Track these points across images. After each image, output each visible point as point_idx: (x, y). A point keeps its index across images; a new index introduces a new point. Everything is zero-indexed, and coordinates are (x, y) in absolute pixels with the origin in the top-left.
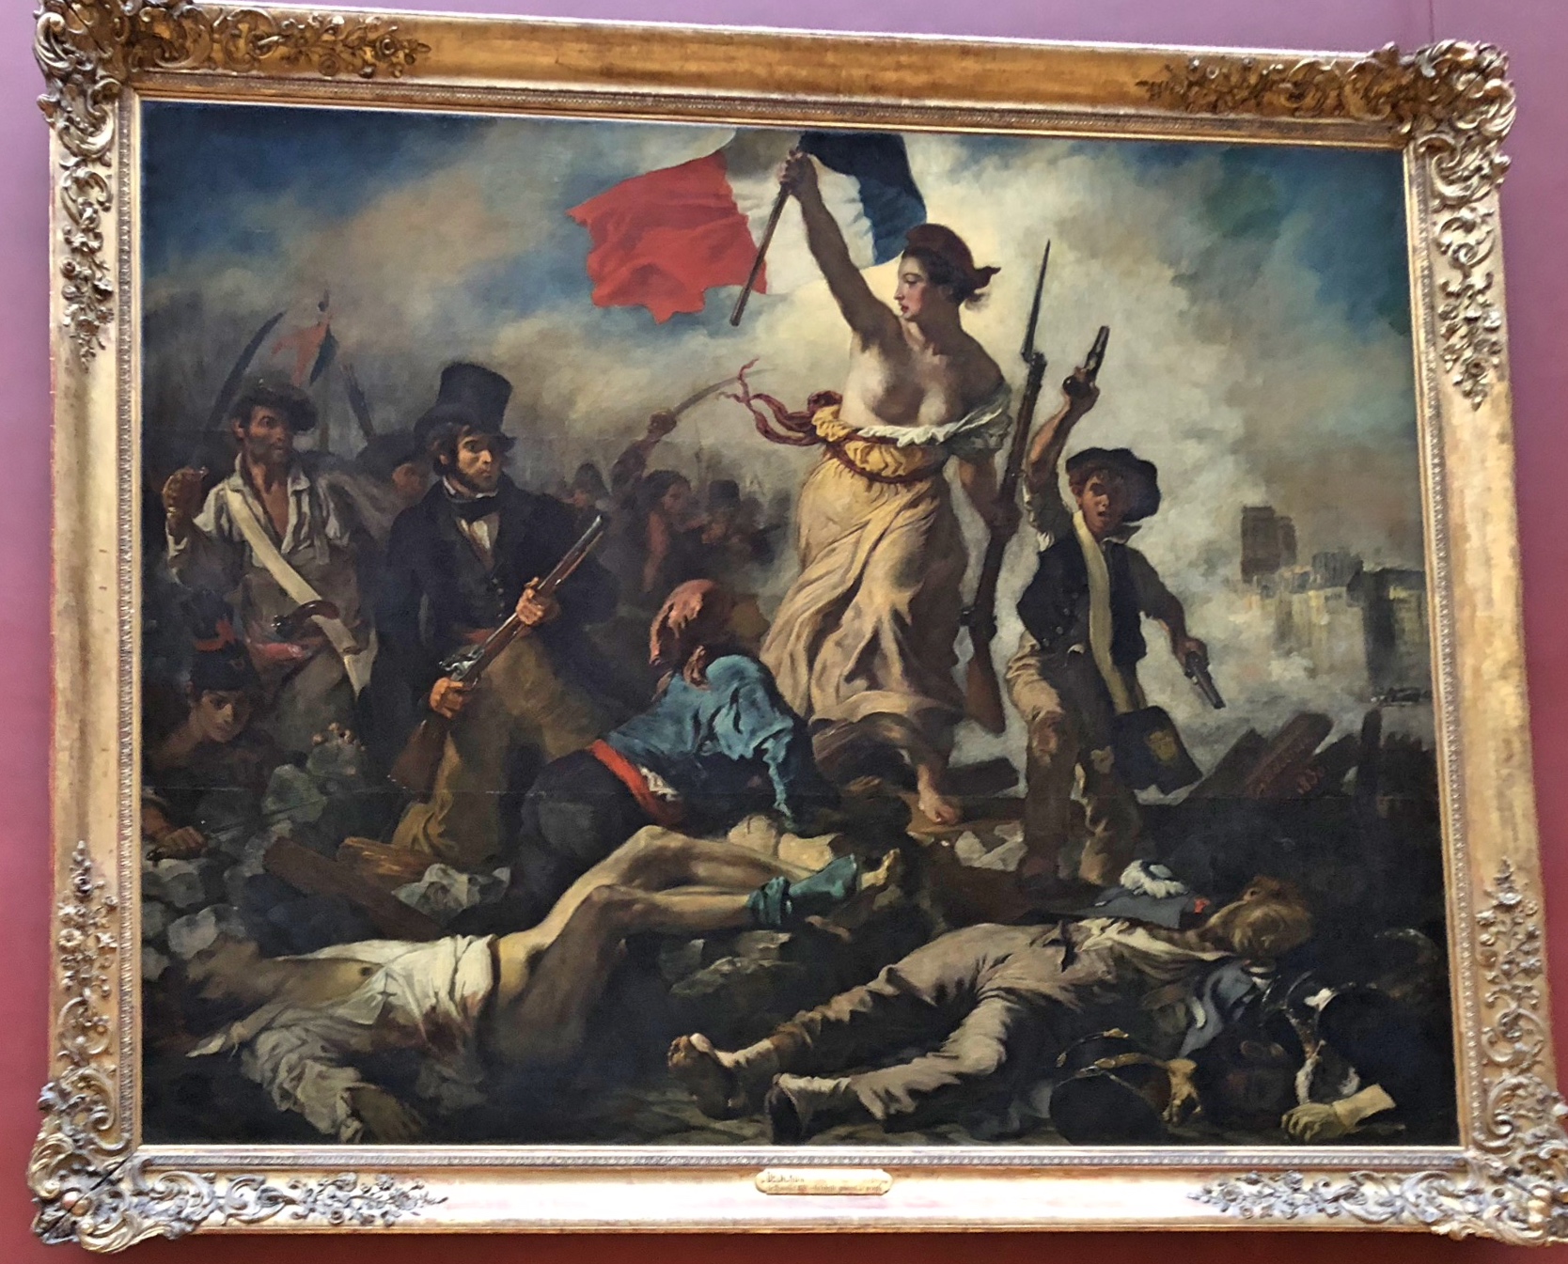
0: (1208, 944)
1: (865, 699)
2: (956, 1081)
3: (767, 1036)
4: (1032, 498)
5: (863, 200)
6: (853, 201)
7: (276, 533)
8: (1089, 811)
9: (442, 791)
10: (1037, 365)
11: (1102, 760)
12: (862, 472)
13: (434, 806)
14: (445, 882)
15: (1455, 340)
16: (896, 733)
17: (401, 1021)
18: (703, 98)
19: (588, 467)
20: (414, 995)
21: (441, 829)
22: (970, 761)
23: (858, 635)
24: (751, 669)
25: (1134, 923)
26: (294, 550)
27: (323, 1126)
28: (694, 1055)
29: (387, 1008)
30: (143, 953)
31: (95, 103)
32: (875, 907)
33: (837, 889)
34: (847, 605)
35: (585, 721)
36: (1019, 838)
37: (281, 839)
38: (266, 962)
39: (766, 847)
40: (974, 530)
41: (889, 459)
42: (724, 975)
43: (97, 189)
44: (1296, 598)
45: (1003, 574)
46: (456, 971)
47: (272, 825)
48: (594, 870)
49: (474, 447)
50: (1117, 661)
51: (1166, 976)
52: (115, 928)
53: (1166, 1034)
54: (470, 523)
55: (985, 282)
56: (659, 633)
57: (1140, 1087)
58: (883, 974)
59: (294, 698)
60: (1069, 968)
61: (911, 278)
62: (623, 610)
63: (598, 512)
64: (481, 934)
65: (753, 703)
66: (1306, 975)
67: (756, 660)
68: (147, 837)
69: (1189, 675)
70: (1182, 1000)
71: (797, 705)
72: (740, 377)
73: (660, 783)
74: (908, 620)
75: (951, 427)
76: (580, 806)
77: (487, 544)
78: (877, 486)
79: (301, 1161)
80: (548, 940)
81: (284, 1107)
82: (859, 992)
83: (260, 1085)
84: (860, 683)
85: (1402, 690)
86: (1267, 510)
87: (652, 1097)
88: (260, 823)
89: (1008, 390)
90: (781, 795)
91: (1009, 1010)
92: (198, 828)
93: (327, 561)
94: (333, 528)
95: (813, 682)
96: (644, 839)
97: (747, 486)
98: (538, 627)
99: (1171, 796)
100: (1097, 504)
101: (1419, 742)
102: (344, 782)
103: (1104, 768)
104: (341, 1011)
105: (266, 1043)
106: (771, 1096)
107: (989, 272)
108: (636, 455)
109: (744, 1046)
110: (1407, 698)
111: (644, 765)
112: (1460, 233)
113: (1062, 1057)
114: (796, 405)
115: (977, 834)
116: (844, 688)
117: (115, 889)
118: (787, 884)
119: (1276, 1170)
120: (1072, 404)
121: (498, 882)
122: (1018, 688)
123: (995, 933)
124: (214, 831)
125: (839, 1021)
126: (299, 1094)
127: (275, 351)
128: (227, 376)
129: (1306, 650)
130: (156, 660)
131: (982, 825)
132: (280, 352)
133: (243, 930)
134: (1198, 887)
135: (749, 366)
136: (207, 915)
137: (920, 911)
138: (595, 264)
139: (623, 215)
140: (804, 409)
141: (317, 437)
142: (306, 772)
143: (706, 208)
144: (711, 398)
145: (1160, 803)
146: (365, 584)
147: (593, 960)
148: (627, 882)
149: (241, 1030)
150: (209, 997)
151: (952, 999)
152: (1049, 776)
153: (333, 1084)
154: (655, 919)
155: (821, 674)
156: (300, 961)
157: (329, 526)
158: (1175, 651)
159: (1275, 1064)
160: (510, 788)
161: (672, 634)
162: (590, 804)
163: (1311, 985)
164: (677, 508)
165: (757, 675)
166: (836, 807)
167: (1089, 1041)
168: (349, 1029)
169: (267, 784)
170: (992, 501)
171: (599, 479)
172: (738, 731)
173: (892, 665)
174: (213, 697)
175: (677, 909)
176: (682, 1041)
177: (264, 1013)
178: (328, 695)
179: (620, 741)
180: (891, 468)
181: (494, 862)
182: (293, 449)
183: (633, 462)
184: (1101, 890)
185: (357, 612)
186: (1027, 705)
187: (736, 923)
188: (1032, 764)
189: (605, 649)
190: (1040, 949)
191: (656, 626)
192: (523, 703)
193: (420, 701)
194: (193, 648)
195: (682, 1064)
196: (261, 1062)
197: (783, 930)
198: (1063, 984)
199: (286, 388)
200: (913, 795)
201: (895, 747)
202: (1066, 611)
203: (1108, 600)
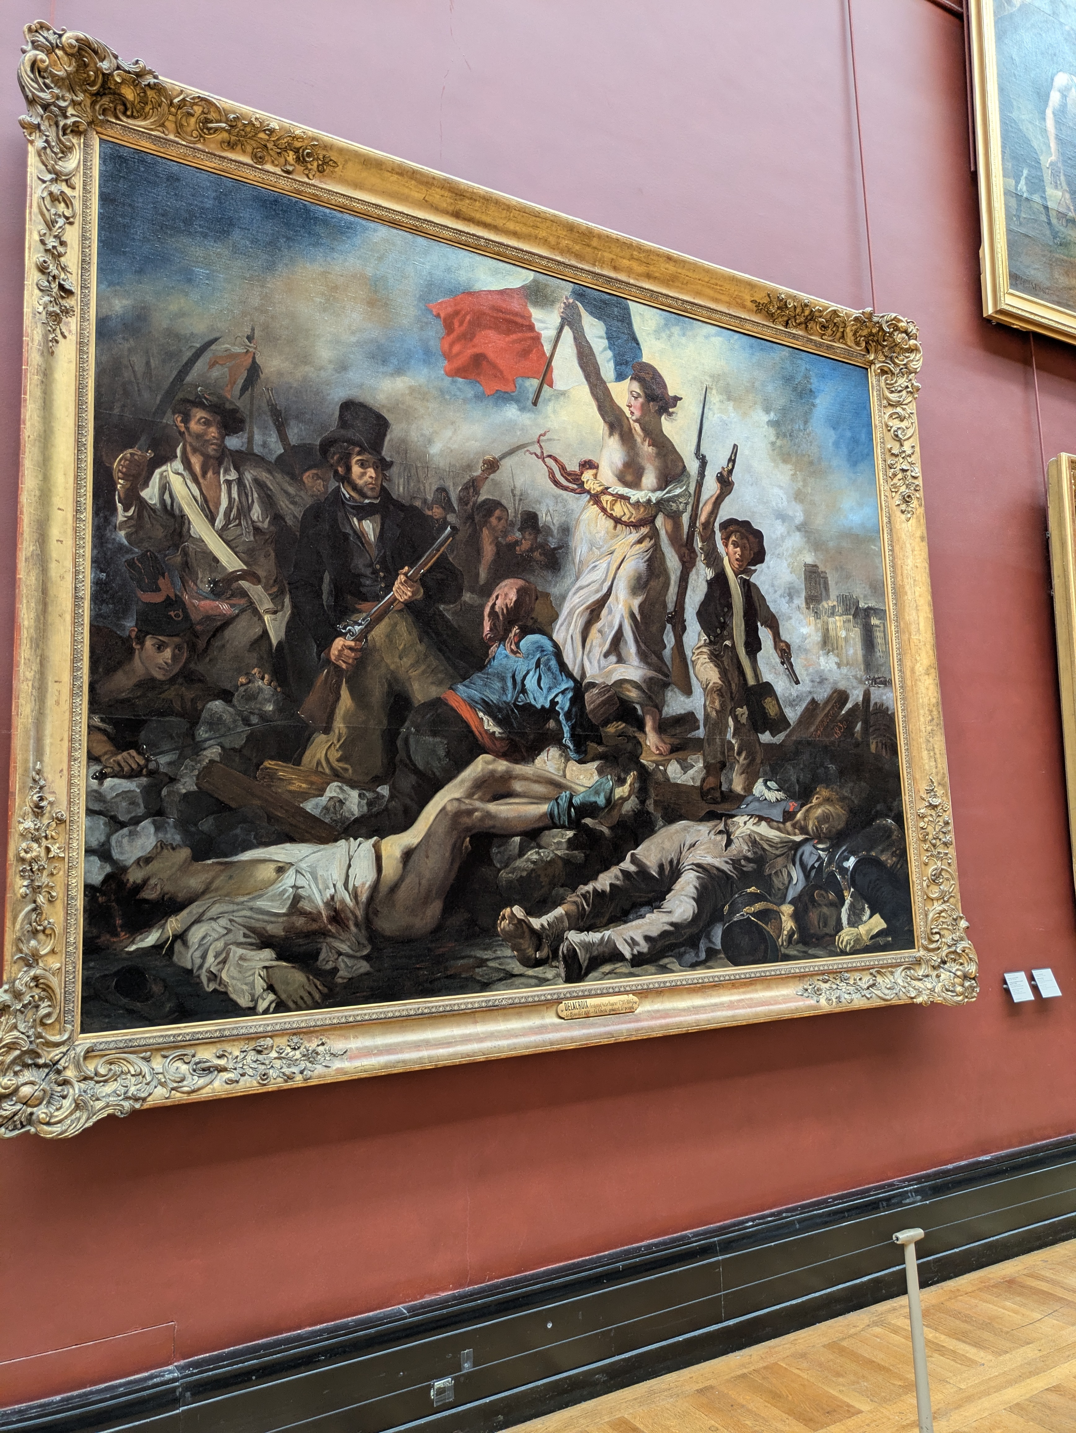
0: (797, 831)
1: (615, 669)
2: (671, 928)
3: (560, 905)
4: (703, 545)
5: (608, 338)
6: (601, 337)
7: (211, 513)
8: (736, 749)
9: (339, 725)
10: (703, 463)
11: (742, 716)
13: (333, 737)
14: (341, 796)
15: (895, 481)
16: (633, 694)
17: (308, 909)
18: (516, 248)
19: (442, 490)
20: (318, 887)
21: (340, 753)
22: (674, 714)
23: (611, 626)
24: (549, 646)
25: (761, 818)
26: (225, 528)
27: (244, 1002)
28: (516, 922)
29: (297, 899)
30: (86, 861)
31: (64, 134)
32: (623, 813)
33: (601, 800)
34: (605, 604)
35: (440, 676)
36: (702, 765)
37: (212, 761)
38: (198, 865)
39: (558, 770)
40: (673, 562)
41: (626, 510)
42: (534, 863)
43: (63, 205)
44: (831, 620)
45: (689, 592)
46: (349, 866)
47: (205, 749)
48: (446, 788)
49: (362, 464)
50: (747, 653)
51: (778, 852)
52: (62, 840)
53: (779, 889)
54: (360, 520)
55: (675, 406)
56: (489, 616)
57: (767, 924)
58: (628, 857)
59: (223, 646)
60: (728, 849)
61: (635, 394)
62: (467, 597)
63: (450, 524)
64: (368, 837)
65: (549, 669)
66: (844, 848)
67: (551, 639)
68: (92, 758)
69: (783, 663)
71: (576, 673)
72: (538, 442)
73: (491, 723)
74: (639, 618)
75: (659, 494)
76: (438, 739)
77: (372, 537)
78: (619, 526)
79: (227, 1033)
80: (416, 841)
81: (211, 987)
82: (615, 871)
83: (191, 971)
84: (613, 658)
85: (879, 678)
86: (816, 566)
87: (487, 955)
88: (191, 748)
89: (689, 476)
90: (567, 735)
91: (698, 878)
92: (139, 753)
93: (252, 538)
94: (256, 512)
95: (585, 657)
96: (479, 766)
97: (543, 518)
98: (409, 606)
99: (776, 738)
100: (735, 553)
101: (887, 709)
102: (263, 717)
103: (744, 720)
104: (260, 903)
105: (195, 935)
106: (563, 948)
107: (677, 399)
108: (473, 486)
109: (547, 913)
110: (881, 683)
111: (480, 710)
112: (897, 421)
113: (727, 907)
114: (573, 467)
115: (678, 762)
116: (603, 661)
117: (65, 803)
118: (571, 797)
119: (836, 973)
120: (721, 489)
122: (698, 667)
123: (689, 827)
124: (154, 755)
125: (603, 892)
126: (224, 975)
127: (212, 365)
128: (171, 380)
129: (836, 652)
130: (104, 607)
131: (680, 755)
132: (215, 369)
133: (178, 838)
134: (791, 795)
135: (544, 435)
136: (147, 825)
137: (648, 813)
138: (446, 347)
139: (465, 316)
140: (577, 469)
141: (245, 440)
142: (233, 706)
143: (516, 323)
144: (521, 453)
145: (771, 743)
146: (281, 559)
147: (447, 854)
148: (470, 795)
149: (174, 924)
150: (146, 897)
151: (667, 872)
152: (716, 724)
153: (253, 964)
154: (489, 823)
155: (590, 652)
156: (226, 863)
157: (253, 511)
158: (776, 648)
159: (832, 904)
160: (389, 723)
161: (498, 616)
162: (445, 737)
163: (846, 854)
164: (500, 527)
165: (551, 649)
166: (600, 743)
167: (740, 896)
168: (266, 918)
169: (200, 714)
170: (682, 546)
171: (449, 500)
172: (541, 688)
173: (630, 648)
174: (155, 641)
175: (503, 815)
176: (507, 911)
177: (195, 909)
178: (251, 645)
179: (465, 692)
180: (627, 516)
181: (378, 780)
182: (225, 447)
183: (472, 490)
184: (743, 797)
185: (275, 581)
186: (703, 677)
187: (541, 824)
188: (707, 716)
189: (454, 623)
190: (713, 837)
191: (487, 610)
192: (398, 660)
193: (323, 655)
194: (139, 599)
195: (507, 929)
196: (191, 951)
197: (570, 829)
198: (726, 859)
199: (220, 397)
200: (643, 735)
201: (633, 703)
202: (721, 619)
203: (742, 614)
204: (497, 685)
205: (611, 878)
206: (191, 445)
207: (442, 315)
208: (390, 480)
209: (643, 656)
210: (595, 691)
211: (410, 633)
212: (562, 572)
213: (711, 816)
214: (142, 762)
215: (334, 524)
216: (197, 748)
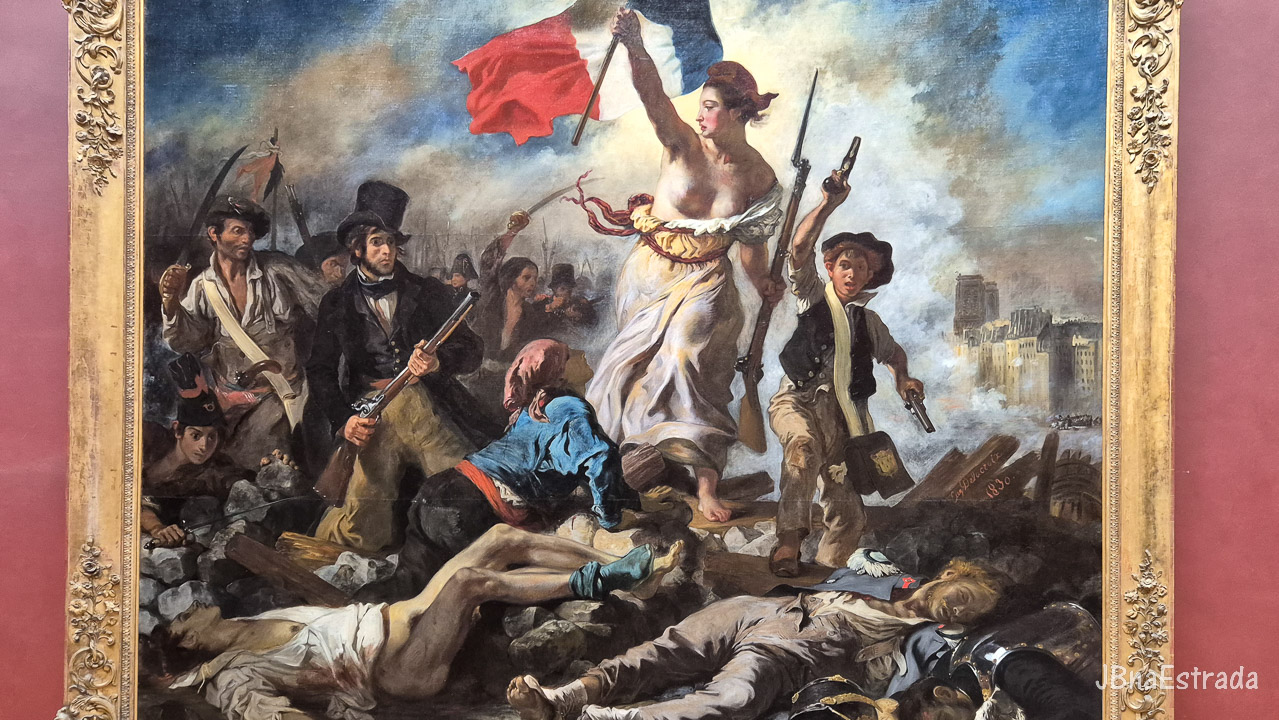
0: (912, 612)
1: (662, 428)
2: (718, 713)
3: (579, 677)
4: (796, 273)
5: (675, 44)
6: (668, 45)
7: (238, 311)
8: (825, 513)
9: (352, 499)
10: (803, 167)
11: (837, 474)
12: (667, 256)
13: (346, 509)
14: (352, 565)
15: (1139, 137)
16: (685, 454)
17: (319, 665)
19: (464, 256)
20: (328, 646)
21: (352, 524)
22: (739, 475)
23: (660, 379)
24: (580, 407)
25: (856, 596)
26: (250, 324)
28: (527, 691)
29: (309, 655)
30: (141, 615)
32: (663, 584)
33: (636, 571)
34: (652, 358)
35: (455, 446)
36: (774, 533)
37: (238, 533)
38: (226, 622)
39: (585, 538)
40: (749, 297)
42: (551, 634)
43: (108, 57)
44: (996, 346)
45: (770, 331)
46: (358, 628)
47: (232, 523)
48: (457, 556)
49: (377, 242)
50: (853, 397)
51: (879, 637)
52: (118, 596)
53: (877, 680)
54: (376, 300)
55: (766, 105)
56: (511, 381)
57: (855, 719)
58: (667, 632)
59: (248, 432)
60: (804, 629)
61: (709, 104)
62: (487, 364)
63: (470, 290)
64: (377, 602)
65: (579, 433)
66: (988, 636)
67: (583, 400)
68: (145, 531)
69: (908, 407)
70: (890, 654)
71: (612, 435)
72: (578, 185)
73: (508, 492)
74: (697, 367)
75: (736, 220)
76: (451, 510)
78: (677, 265)
80: (423, 607)
82: (648, 645)
83: (220, 709)
84: (660, 416)
85: (1078, 417)
86: (979, 277)
88: (221, 522)
89: (780, 190)
90: (597, 501)
91: (758, 660)
92: (181, 527)
93: (274, 331)
94: (278, 306)
95: (624, 417)
96: (495, 535)
97: (580, 268)
98: (425, 379)
99: (888, 500)
100: (845, 276)
101: (1089, 457)
102: (282, 493)
103: (840, 479)
104: (277, 657)
105: (224, 679)
107: (770, 97)
108: (499, 246)
109: (563, 684)
110: (1081, 423)
111: (497, 479)
112: (1147, 48)
113: (796, 696)
114: (619, 205)
115: (741, 529)
116: (647, 420)
117: (118, 569)
118: (599, 567)
120: (830, 198)
121: (389, 565)
122: (776, 418)
123: (751, 602)
124: (192, 529)
125: (633, 667)
127: (239, 175)
128: (205, 195)
129: (1002, 387)
130: (153, 405)
131: (745, 521)
132: (242, 177)
133: (210, 598)
134: (906, 568)
135: (586, 175)
136: (185, 587)
137: (696, 586)
138: (472, 103)
139: (494, 64)
140: (625, 207)
141: (270, 240)
142: (256, 485)
143: (554, 55)
144: (555, 202)
145: (881, 505)
146: (300, 348)
147: (456, 622)
148: (482, 565)
149: (207, 669)
150: (185, 646)
151: (716, 651)
152: (797, 485)
153: (270, 708)
154: (501, 592)
155: (630, 411)
156: (249, 621)
157: (275, 304)
158: (898, 389)
159: (960, 704)
160: (400, 496)
161: (521, 381)
162: (458, 507)
163: (991, 644)
164: (528, 286)
165: (583, 411)
166: (638, 509)
167: (818, 683)
168: (282, 670)
169: (228, 493)
170: (765, 276)
171: (471, 265)
172: (568, 453)
173: (684, 401)
174: (193, 431)
175: (518, 585)
176: (518, 680)
177: (223, 658)
178: (272, 429)
179: (481, 461)
180: (689, 252)
181: (388, 549)
182: (252, 249)
183: (496, 252)
184: (835, 569)
185: (294, 368)
186: (783, 431)
187: (560, 595)
188: (785, 477)
189: (473, 394)
190: (782, 613)
191: (509, 376)
192: (411, 434)
193: (337, 433)
194: (180, 396)
195: (517, 697)
196: (220, 692)
197: (594, 600)
198: (800, 641)
199: (248, 203)
200: (695, 500)
201: (684, 464)
202: (817, 360)
203: (849, 350)
204: (517, 452)
205: (642, 653)
206: (222, 252)
207: (469, 70)
208: (406, 255)
209: (700, 410)
210: (635, 453)
211: (424, 406)
212: (600, 326)
213: (782, 591)
214: (182, 535)
215: (351, 307)
216: (225, 522)
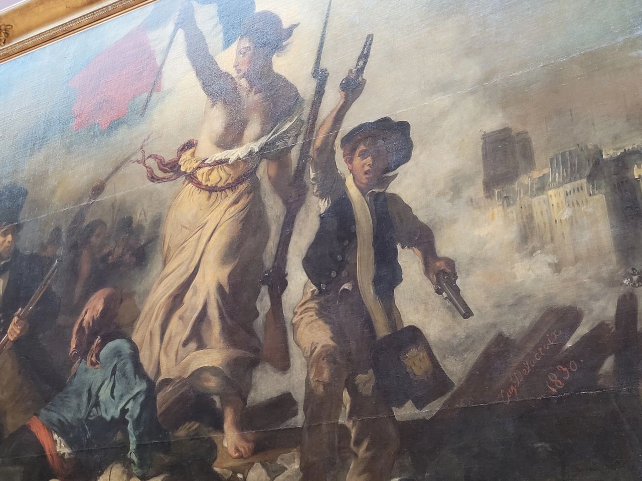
1: (194, 358)
4: (317, 174)
5: (219, 15)
8: (353, 433)
10: (322, 78)
11: (365, 384)
12: (206, 188)
16: (212, 383)
22: (263, 399)
23: (194, 308)
24: (126, 348)
34: (189, 288)
35: (29, 404)
36: (296, 466)
41: (223, 174)
44: (535, 201)
45: (294, 238)
49: (5, 234)
50: (377, 292)
55: (290, 36)
56: (77, 333)
61: (243, 51)
63: (57, 257)
65: (124, 375)
67: (130, 341)
69: (439, 292)
71: (151, 372)
72: (141, 148)
73: (62, 445)
74: (227, 290)
75: (263, 140)
76: (17, 468)
77: (1, 292)
78: (214, 194)
84: (193, 345)
86: (506, 130)
89: (302, 102)
90: (132, 447)
95: (162, 351)
98: (16, 343)
99: (424, 410)
100: (363, 166)
103: (366, 390)
107: (292, 28)
108: (81, 215)
111: (56, 432)
114: (169, 157)
115: (264, 466)
116: (181, 352)
120: (346, 97)
122: (301, 329)
131: (268, 456)
135: (148, 138)
144: (124, 167)
145: (416, 418)
152: (322, 404)
155: (168, 344)
158: (427, 272)
161: (84, 331)
162: (23, 465)
164: (98, 243)
165: (129, 352)
166: (168, 452)
170: (288, 185)
171: (61, 236)
172: (113, 397)
173: (214, 327)
180: (224, 180)
183: (79, 220)
186: (307, 343)
188: (309, 396)
191: (76, 328)
200: (220, 435)
201: (211, 394)
202: (339, 257)
203: (371, 240)
204: (74, 403)
207: (78, 85)
209: (228, 333)
210: (169, 389)
